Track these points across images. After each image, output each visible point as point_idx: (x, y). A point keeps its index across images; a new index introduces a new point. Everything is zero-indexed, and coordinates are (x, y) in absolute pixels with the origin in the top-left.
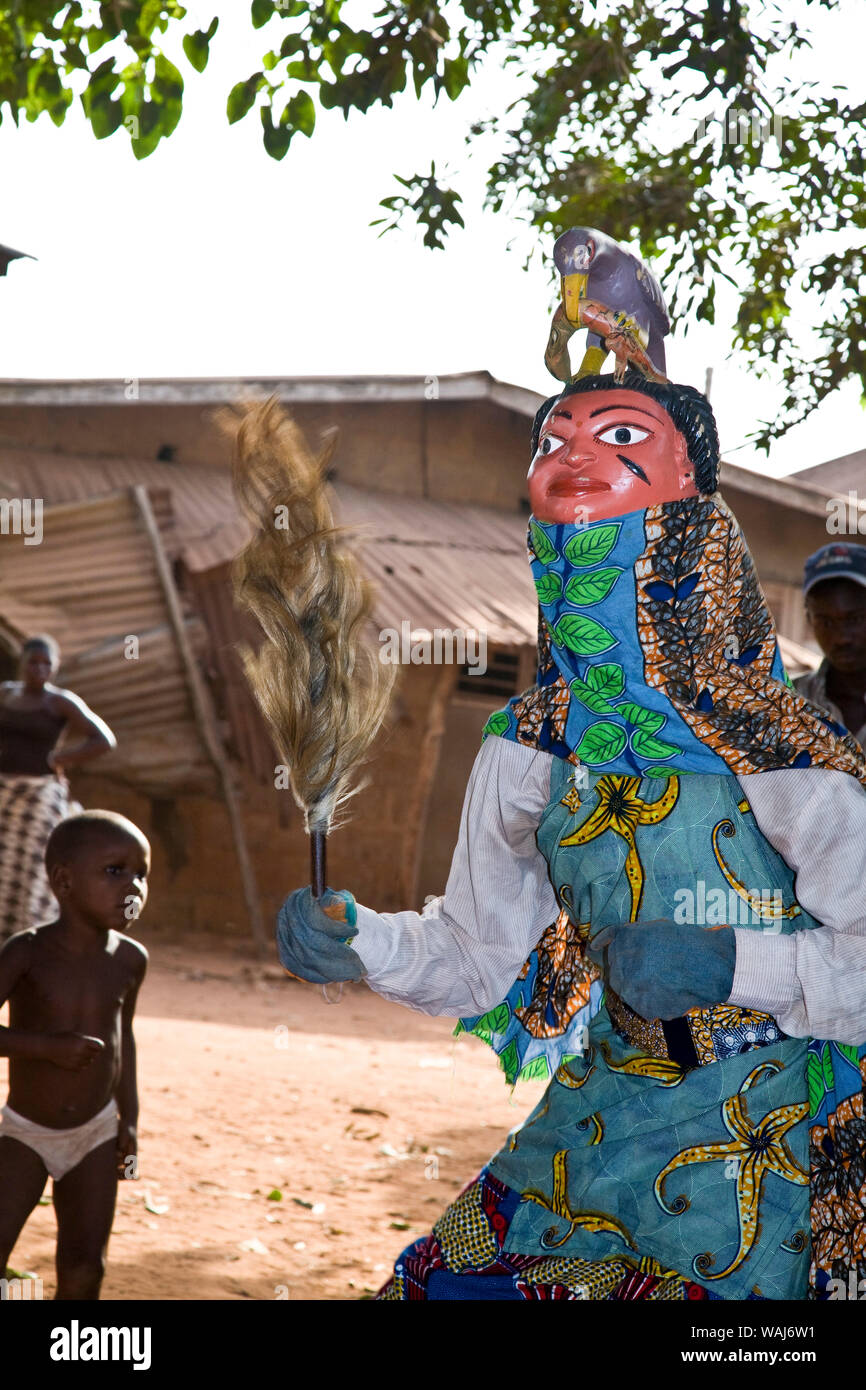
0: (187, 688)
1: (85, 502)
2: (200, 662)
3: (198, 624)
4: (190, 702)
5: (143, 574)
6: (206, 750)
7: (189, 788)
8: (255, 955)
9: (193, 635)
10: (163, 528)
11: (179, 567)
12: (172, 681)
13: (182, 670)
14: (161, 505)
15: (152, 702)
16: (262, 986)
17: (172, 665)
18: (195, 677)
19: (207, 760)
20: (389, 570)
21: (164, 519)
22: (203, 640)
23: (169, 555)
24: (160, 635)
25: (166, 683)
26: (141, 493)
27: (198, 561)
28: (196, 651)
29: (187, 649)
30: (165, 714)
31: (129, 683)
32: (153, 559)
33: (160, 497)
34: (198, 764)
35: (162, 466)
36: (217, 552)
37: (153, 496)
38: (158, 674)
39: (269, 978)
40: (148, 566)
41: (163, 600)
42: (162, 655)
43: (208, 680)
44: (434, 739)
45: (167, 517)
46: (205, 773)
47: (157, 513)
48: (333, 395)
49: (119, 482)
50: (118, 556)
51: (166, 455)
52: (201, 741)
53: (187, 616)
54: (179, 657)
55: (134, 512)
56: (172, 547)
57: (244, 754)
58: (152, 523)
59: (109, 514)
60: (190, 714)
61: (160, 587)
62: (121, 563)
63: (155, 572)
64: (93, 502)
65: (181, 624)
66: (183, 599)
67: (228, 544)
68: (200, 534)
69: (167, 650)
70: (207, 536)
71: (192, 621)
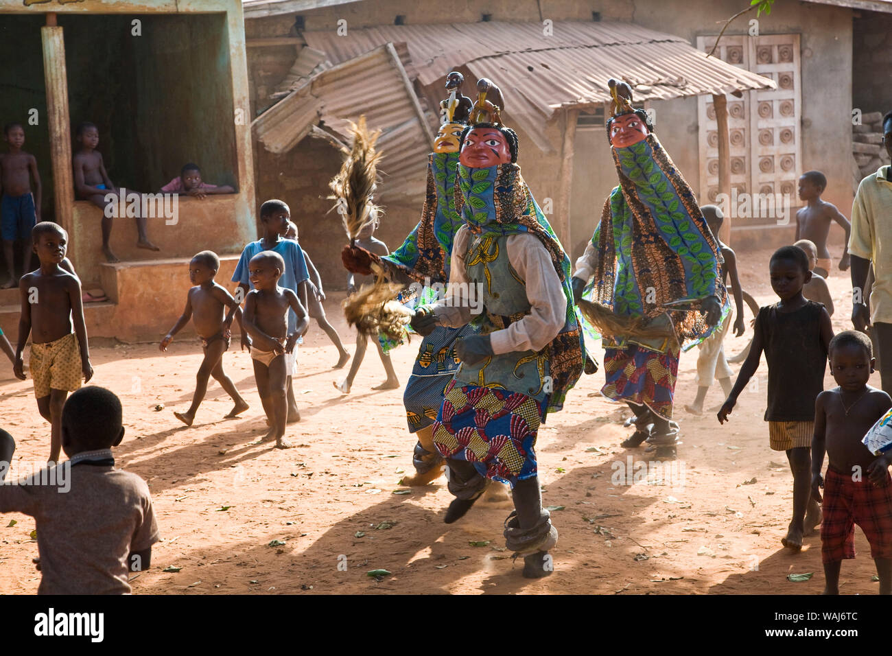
1: (362, 57)
3: (432, 114)
5: (399, 91)
9: (430, 121)
10: (404, 64)
11: (417, 84)
12: (424, 147)
14: (402, 52)
15: (413, 160)
17: (422, 139)
20: (530, 69)
21: (404, 60)
22: (435, 122)
23: (410, 79)
24: (413, 123)
25: (419, 149)
26: (391, 47)
27: (427, 80)
28: (432, 129)
29: (428, 129)
31: (401, 152)
32: (403, 82)
33: (401, 47)
35: (397, 27)
37: (397, 48)
38: (416, 144)
40: (401, 86)
41: (412, 104)
42: (416, 134)
44: (569, 159)
45: (407, 58)
47: (400, 57)
49: (379, 44)
50: (386, 83)
51: (399, 21)
53: (425, 111)
54: (424, 134)
55: (390, 59)
56: (412, 74)
58: (399, 62)
59: (376, 61)
61: (409, 97)
62: (386, 87)
63: (405, 89)
64: (366, 56)
65: (422, 114)
66: (422, 102)
67: (442, 67)
68: (425, 64)
69: (418, 131)
70: (429, 65)
71: (428, 113)
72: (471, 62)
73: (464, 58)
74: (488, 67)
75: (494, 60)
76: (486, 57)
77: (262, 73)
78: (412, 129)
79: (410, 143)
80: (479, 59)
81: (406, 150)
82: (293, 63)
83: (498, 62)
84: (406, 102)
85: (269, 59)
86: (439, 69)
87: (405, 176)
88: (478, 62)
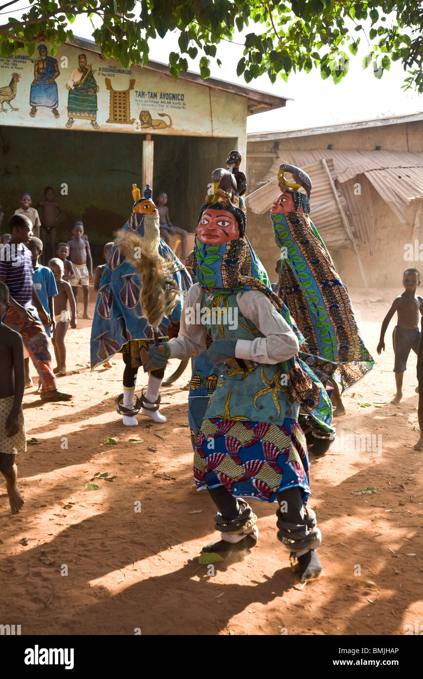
0: (341, 218)
2: (344, 210)
3: (343, 198)
4: (342, 222)
5: (326, 185)
6: (348, 235)
7: (344, 247)
8: (366, 294)
9: (342, 202)
10: (330, 171)
11: (336, 182)
12: (337, 216)
13: (339, 213)
14: (330, 164)
15: (331, 223)
16: (370, 305)
17: (336, 211)
18: (343, 215)
19: (348, 239)
20: (399, 177)
21: (331, 168)
22: (345, 203)
23: (333, 179)
24: (332, 203)
25: (334, 217)
26: (324, 161)
27: (342, 180)
28: (342, 206)
29: (340, 207)
30: (334, 226)
31: (324, 218)
32: (329, 180)
33: (329, 161)
34: (345, 240)
35: (328, 151)
36: (348, 177)
37: (327, 162)
38: (332, 214)
39: (371, 302)
40: (328, 182)
41: (332, 192)
42: (333, 209)
43: (347, 215)
45: (332, 167)
46: (348, 242)
47: (329, 166)
48: (379, 124)
49: (318, 159)
50: (319, 180)
51: (330, 147)
52: (346, 233)
53: (339, 197)
54: (338, 209)
55: (323, 167)
56: (334, 176)
57: (358, 236)
58: (328, 170)
59: (315, 168)
60: (342, 225)
61: (331, 188)
62: (319, 182)
63: (330, 184)
64: (310, 165)
65: (338, 199)
66: (338, 191)
67: (351, 174)
68: (342, 171)
69: (335, 207)
70: (344, 172)
71: (341, 198)
72: (367, 171)
73: (364, 169)
74: (377, 175)
75: (380, 172)
76: (375, 169)
77: (254, 171)
78: (331, 206)
79: (330, 213)
80: (371, 170)
81: (327, 217)
82: (270, 167)
83: (383, 172)
84: (330, 191)
85: (258, 164)
86: (349, 175)
87: (325, 231)
88: (371, 172)
